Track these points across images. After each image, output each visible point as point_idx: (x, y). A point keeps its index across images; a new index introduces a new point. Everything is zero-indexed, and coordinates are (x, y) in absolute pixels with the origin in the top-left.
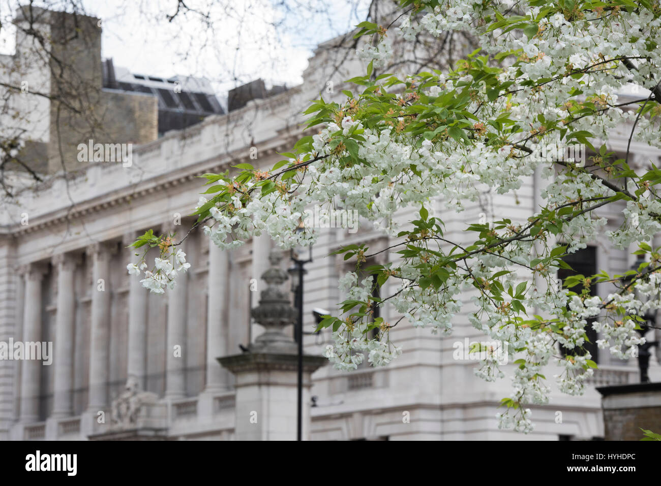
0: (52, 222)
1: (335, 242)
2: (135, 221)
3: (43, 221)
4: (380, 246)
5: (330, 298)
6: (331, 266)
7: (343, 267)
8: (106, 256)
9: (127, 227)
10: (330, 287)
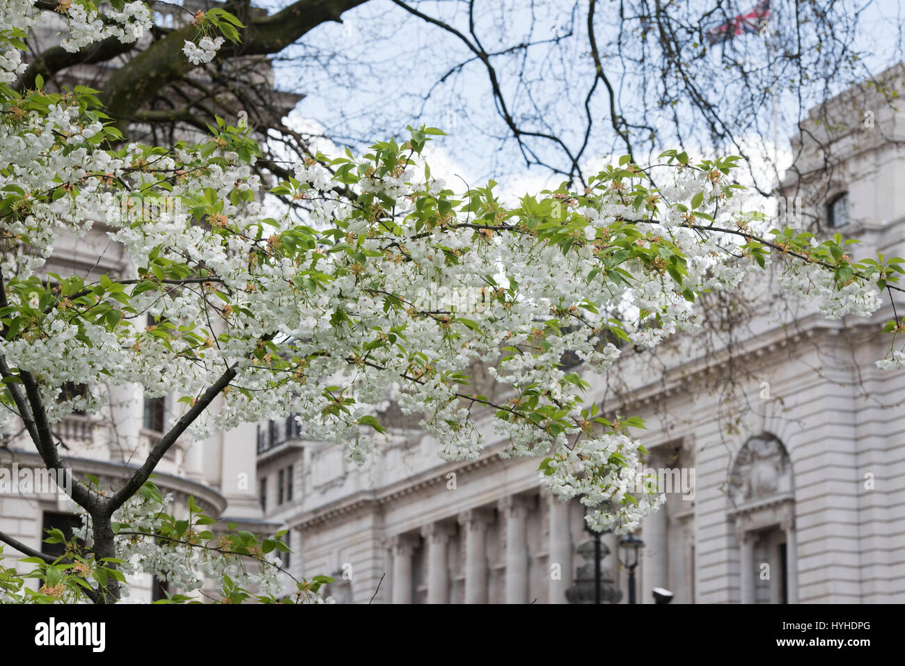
0: (420, 485)
1: (735, 506)
2: (512, 483)
3: (409, 485)
4: (785, 510)
5: (730, 575)
6: (730, 535)
7: (743, 536)
8: (481, 525)
9: (501, 490)
10: (729, 561)
